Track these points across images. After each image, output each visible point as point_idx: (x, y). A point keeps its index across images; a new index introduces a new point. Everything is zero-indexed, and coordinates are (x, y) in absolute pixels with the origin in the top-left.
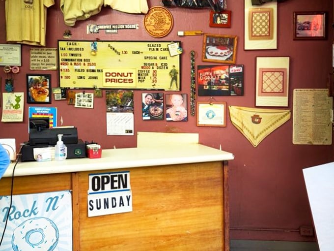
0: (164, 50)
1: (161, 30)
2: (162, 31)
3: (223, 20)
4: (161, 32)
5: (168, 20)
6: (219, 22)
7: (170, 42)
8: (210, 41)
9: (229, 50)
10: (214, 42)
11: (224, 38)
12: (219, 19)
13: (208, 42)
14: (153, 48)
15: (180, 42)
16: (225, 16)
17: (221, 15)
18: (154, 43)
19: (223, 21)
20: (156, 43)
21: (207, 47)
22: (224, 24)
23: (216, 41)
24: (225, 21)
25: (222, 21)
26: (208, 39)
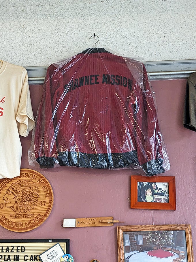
0: (31, 259)
1: (27, 216)
2: (30, 219)
3: (158, 194)
4: (27, 220)
5: (42, 196)
6: (149, 198)
7: (47, 241)
8: (131, 242)
9: (176, 256)
10: (141, 242)
11: (161, 232)
12: (149, 192)
13: (127, 243)
14: (7, 254)
15: (67, 241)
16: (162, 186)
17: (153, 185)
18: (10, 245)
19: (159, 197)
20: (15, 245)
21: (127, 255)
22: (160, 203)
23: (144, 240)
24: (162, 197)
25: (156, 197)
26: (127, 236)
